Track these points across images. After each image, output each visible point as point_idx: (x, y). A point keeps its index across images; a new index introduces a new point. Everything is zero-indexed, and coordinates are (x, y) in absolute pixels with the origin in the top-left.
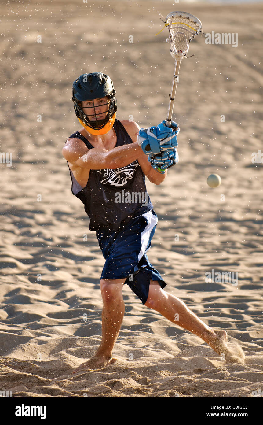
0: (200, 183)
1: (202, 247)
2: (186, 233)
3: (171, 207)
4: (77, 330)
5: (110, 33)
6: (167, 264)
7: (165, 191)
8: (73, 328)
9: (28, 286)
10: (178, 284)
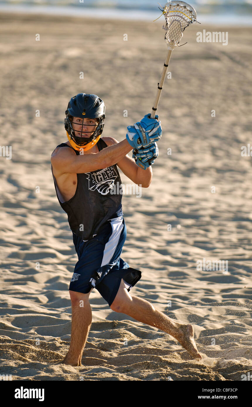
0: (221, 186)
1: (221, 243)
2: (207, 231)
3: (195, 207)
4: (109, 314)
5: (143, 50)
6: (190, 258)
7: (189, 192)
8: (106, 313)
9: (66, 275)
10: (199, 276)
